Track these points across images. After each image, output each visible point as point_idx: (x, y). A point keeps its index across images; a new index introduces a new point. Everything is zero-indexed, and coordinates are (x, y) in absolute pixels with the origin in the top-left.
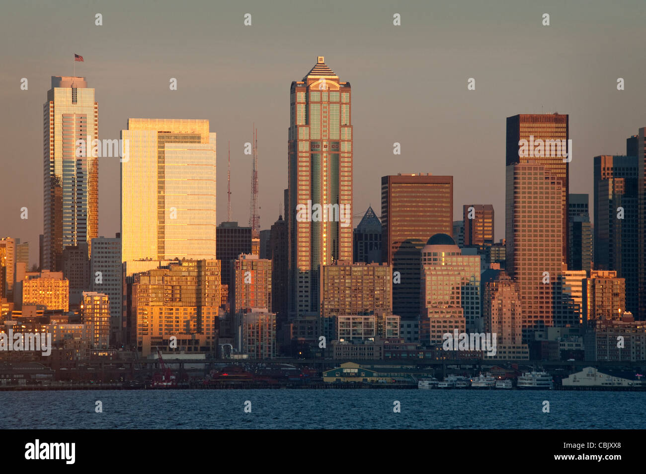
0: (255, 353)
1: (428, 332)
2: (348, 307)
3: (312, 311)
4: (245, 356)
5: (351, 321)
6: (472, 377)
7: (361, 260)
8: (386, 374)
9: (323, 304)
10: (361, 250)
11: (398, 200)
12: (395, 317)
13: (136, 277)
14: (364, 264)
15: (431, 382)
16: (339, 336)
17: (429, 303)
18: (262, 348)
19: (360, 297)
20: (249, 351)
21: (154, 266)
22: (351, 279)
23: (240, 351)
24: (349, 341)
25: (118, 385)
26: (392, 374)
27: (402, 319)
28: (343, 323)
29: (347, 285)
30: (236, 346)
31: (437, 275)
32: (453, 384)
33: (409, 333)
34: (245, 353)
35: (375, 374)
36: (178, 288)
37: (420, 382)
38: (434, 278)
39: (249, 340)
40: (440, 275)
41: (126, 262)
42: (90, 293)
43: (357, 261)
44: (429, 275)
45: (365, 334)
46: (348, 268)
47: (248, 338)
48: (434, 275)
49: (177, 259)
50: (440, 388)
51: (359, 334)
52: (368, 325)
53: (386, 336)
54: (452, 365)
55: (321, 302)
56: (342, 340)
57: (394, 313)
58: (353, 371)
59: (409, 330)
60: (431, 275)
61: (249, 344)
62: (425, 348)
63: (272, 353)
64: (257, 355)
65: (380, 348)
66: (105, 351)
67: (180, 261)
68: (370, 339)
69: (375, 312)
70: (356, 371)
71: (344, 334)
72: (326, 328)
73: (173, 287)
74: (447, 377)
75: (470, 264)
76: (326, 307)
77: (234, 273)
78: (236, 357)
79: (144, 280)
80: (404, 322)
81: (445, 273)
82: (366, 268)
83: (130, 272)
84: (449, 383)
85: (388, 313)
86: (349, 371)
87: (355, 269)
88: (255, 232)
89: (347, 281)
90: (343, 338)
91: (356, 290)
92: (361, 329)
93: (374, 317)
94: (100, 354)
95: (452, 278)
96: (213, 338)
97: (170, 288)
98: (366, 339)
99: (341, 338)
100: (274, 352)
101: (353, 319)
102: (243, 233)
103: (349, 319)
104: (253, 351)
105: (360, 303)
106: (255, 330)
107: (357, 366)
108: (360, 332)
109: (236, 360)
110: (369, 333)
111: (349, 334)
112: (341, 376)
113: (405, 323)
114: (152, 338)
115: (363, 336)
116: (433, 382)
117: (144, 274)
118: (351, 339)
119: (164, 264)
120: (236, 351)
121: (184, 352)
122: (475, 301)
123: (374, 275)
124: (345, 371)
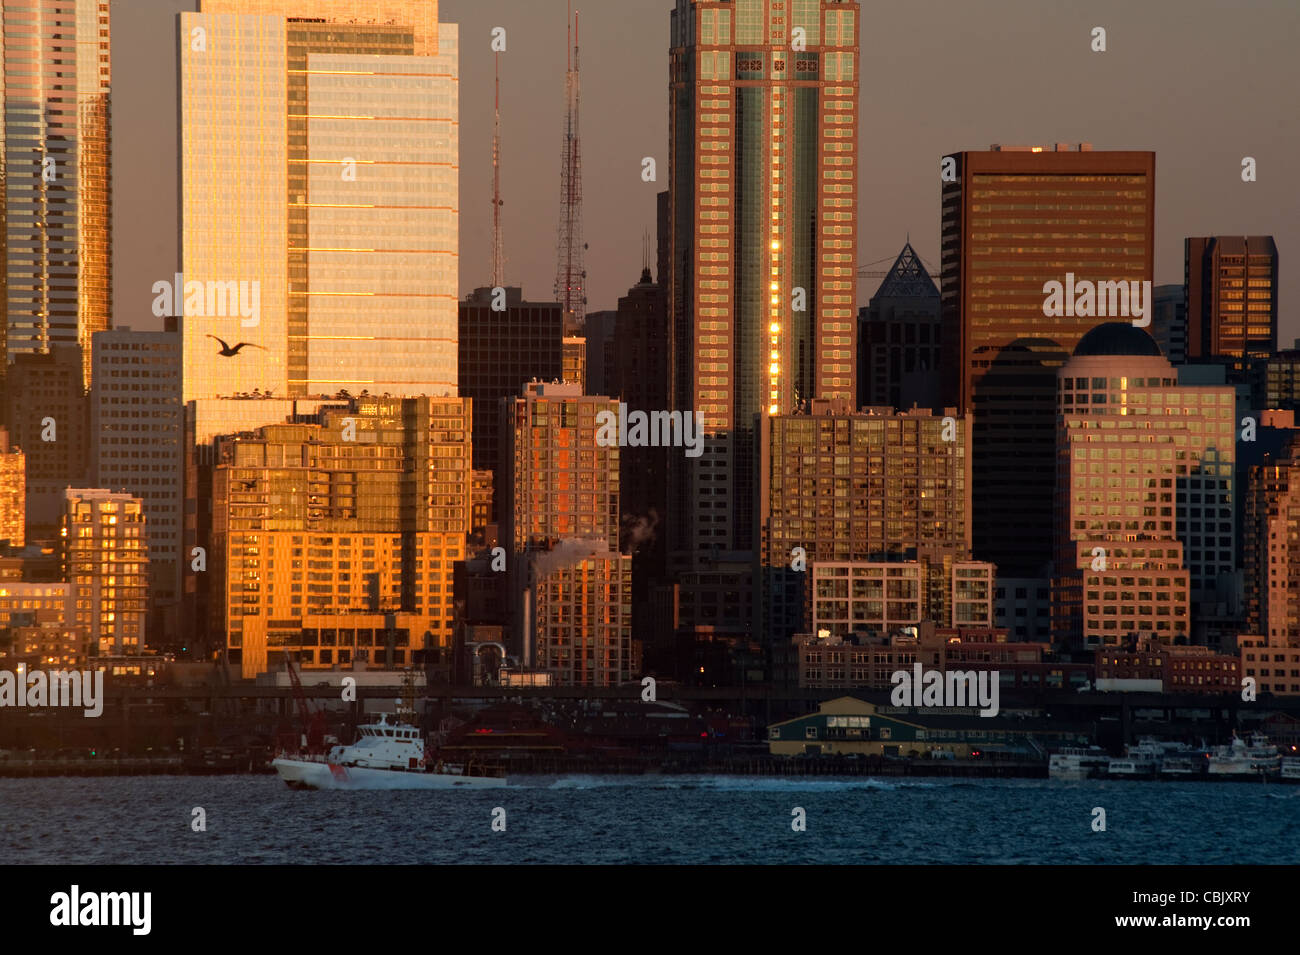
0: (572, 668)
1: (1077, 613)
2: (840, 536)
3: (737, 546)
4: (541, 679)
5: (850, 577)
6: (1209, 744)
7: (881, 402)
8: (952, 734)
9: (768, 528)
10: (879, 370)
11: (989, 223)
12: (980, 565)
13: (224, 446)
14: (890, 413)
15: (1086, 758)
16: (815, 621)
17: (1082, 525)
18: (590, 655)
19: (876, 507)
20: (555, 664)
21: (276, 413)
22: (852, 455)
23: (527, 662)
24: (846, 637)
25: (171, 761)
26: (972, 733)
27: (998, 574)
28: (828, 582)
29: (838, 472)
30: (515, 649)
31: (1103, 444)
32: (1153, 766)
33: (1020, 612)
34: (541, 670)
35: (920, 734)
36: (348, 478)
37: (1054, 758)
38: (1095, 453)
39: (555, 631)
40: (1113, 444)
41: (193, 403)
42: (88, 493)
43: (868, 403)
44: (1080, 444)
45: (891, 616)
46: (841, 424)
47: (550, 625)
48: (1096, 444)
49: (343, 395)
50: (1114, 777)
51: (872, 615)
52: (900, 589)
53: (955, 622)
54: (1147, 708)
55: (763, 523)
56: (824, 634)
57: (978, 554)
58: (855, 722)
59: (1021, 603)
60: (1088, 444)
61: (555, 642)
62: (1067, 660)
63: (619, 669)
64: (578, 676)
65: (937, 656)
66: (133, 661)
67: (352, 401)
68: (907, 631)
69: (921, 552)
70: (865, 722)
71: (828, 616)
72: (778, 598)
73: (331, 474)
74: (1135, 744)
75: (1205, 412)
76: (777, 535)
77: (510, 438)
78: (516, 680)
79: (248, 456)
80: (1005, 582)
81: (1126, 438)
82: (894, 424)
83: (205, 431)
84: (1142, 762)
85: (959, 554)
86: (843, 723)
87: (864, 426)
88: (574, 315)
89: (839, 461)
90: (828, 627)
91: (865, 488)
92: (880, 601)
93: (919, 566)
94: (117, 671)
95: (1150, 453)
96: (449, 625)
97: (324, 478)
98: (896, 630)
99: (820, 627)
100: (625, 667)
101: (857, 571)
102: (535, 319)
103: (844, 571)
104: (566, 663)
105: (878, 524)
106: (572, 604)
107: (869, 708)
108: (876, 608)
109: (516, 690)
110: (903, 612)
111: (844, 614)
112: (822, 738)
113: (1012, 584)
114: (271, 624)
115: (885, 621)
116: (1093, 759)
117: (247, 436)
118: (850, 631)
119: (307, 408)
120: (516, 662)
121: (364, 665)
122: (1217, 520)
123: (917, 443)
124: (833, 723)
